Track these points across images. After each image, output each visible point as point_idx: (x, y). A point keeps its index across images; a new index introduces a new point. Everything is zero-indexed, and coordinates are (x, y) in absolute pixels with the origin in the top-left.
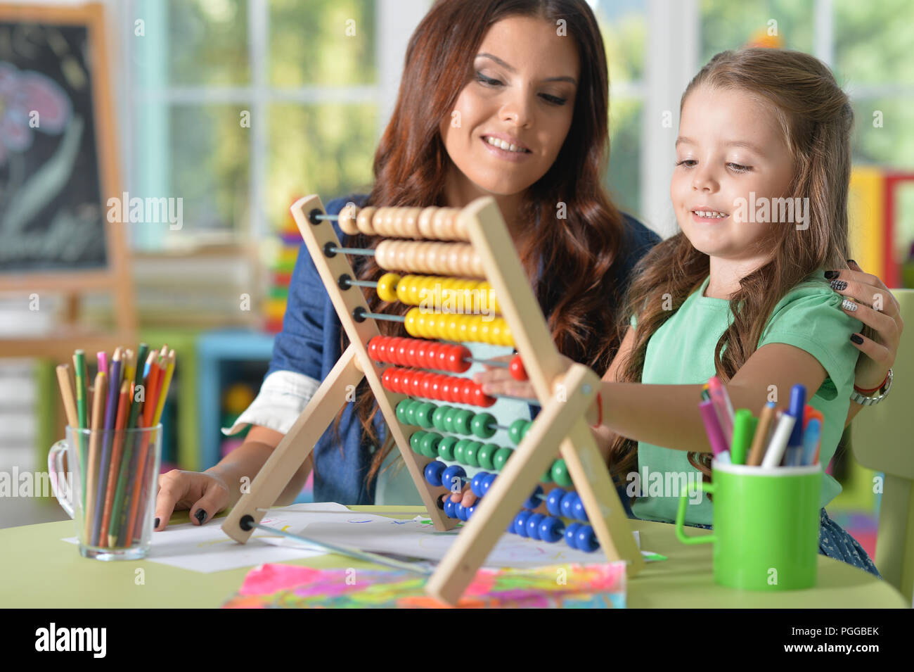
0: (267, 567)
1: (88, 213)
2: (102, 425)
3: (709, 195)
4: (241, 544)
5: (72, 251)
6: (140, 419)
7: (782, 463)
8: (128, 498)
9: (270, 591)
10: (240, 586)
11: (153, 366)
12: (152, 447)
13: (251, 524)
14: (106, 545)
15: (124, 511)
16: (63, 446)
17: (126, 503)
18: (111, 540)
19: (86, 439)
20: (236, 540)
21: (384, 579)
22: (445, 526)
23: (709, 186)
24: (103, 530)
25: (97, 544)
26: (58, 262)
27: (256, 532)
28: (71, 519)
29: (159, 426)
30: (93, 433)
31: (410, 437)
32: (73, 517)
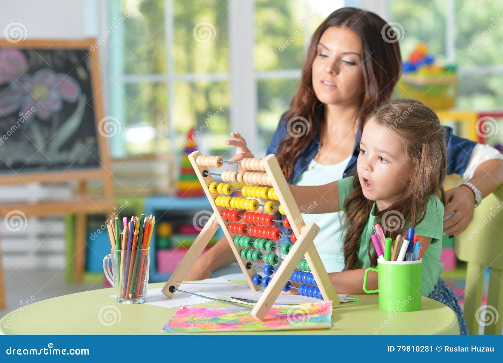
0: (184, 307)
1: (90, 141)
2: (126, 248)
3: (369, 172)
4: (170, 298)
5: (82, 160)
6: (142, 245)
7: (405, 260)
8: (137, 279)
9: (186, 316)
10: (174, 314)
11: (146, 222)
12: (146, 257)
13: (174, 290)
14: (128, 298)
15: (135, 284)
16: (109, 257)
17: (136, 280)
18: (130, 295)
19: (120, 254)
20: (167, 296)
21: (234, 311)
22: (256, 289)
23: (369, 169)
24: (127, 291)
25: (125, 298)
26: (77, 165)
27: (176, 292)
28: (113, 287)
29: (149, 248)
30: (123, 252)
31: (241, 251)
32: (114, 286)
